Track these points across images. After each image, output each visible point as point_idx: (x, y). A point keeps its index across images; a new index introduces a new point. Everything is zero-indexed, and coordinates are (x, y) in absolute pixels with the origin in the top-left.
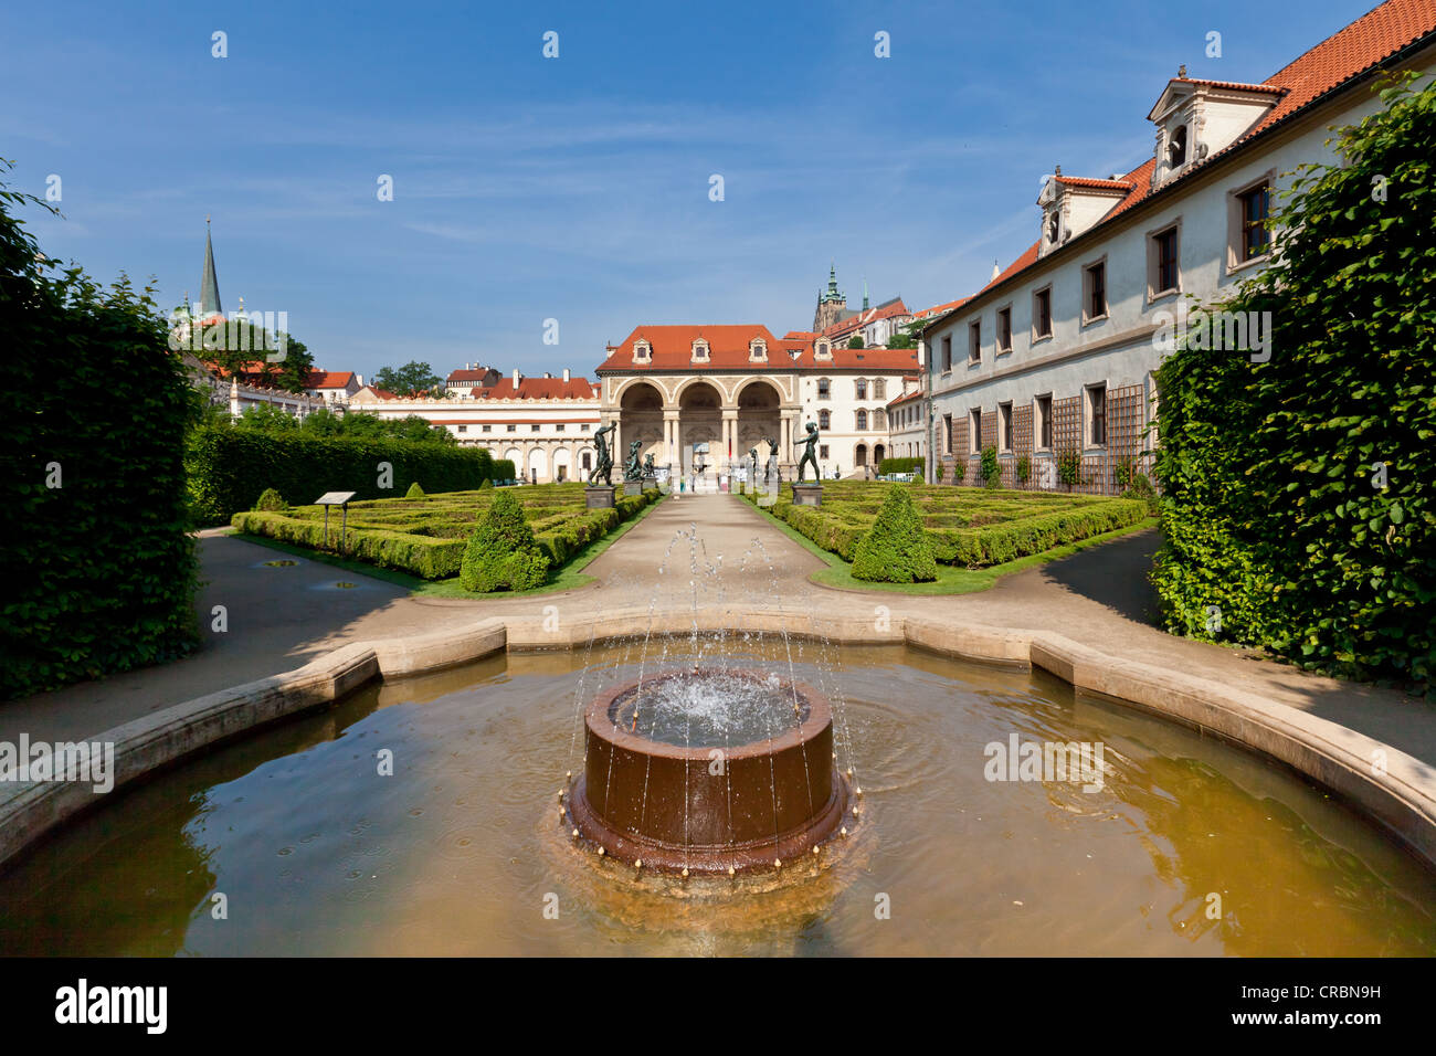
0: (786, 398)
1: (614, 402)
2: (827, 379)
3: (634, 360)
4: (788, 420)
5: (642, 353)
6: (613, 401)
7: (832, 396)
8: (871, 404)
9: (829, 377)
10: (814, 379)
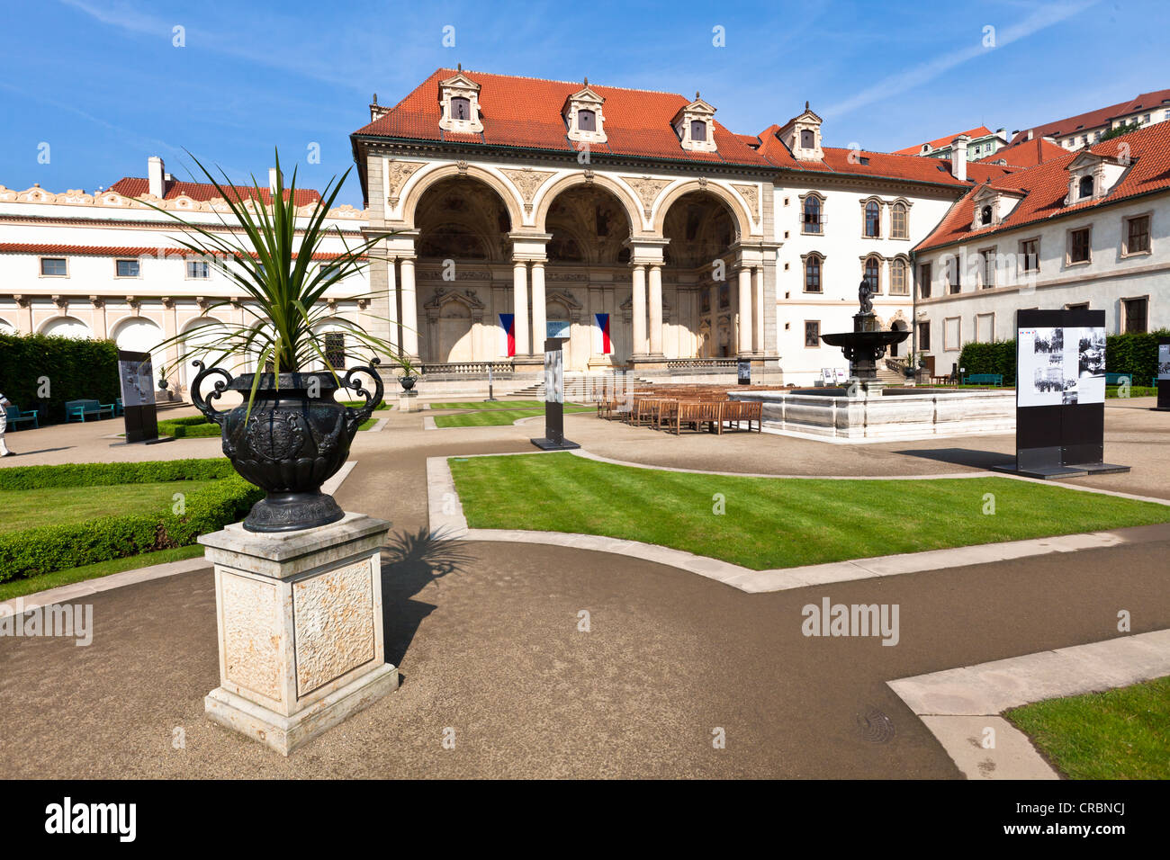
0: (750, 230)
1: (403, 216)
2: (818, 195)
3: (443, 124)
4: (754, 271)
5: (461, 114)
6: (397, 213)
7: (825, 228)
8: (888, 247)
9: (823, 193)
10: (795, 195)
